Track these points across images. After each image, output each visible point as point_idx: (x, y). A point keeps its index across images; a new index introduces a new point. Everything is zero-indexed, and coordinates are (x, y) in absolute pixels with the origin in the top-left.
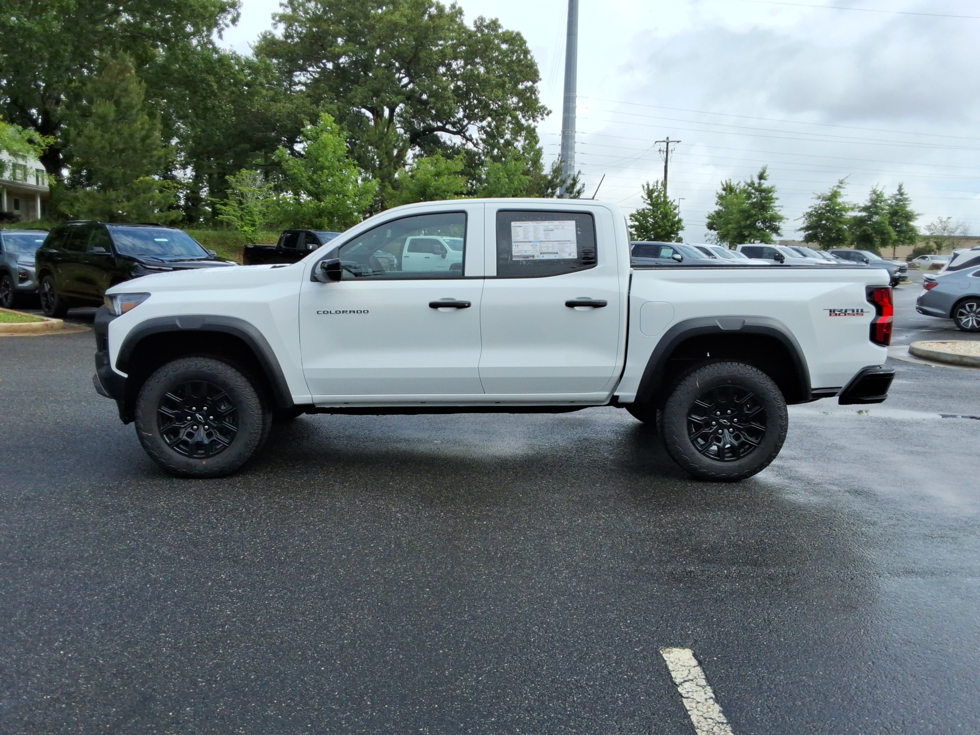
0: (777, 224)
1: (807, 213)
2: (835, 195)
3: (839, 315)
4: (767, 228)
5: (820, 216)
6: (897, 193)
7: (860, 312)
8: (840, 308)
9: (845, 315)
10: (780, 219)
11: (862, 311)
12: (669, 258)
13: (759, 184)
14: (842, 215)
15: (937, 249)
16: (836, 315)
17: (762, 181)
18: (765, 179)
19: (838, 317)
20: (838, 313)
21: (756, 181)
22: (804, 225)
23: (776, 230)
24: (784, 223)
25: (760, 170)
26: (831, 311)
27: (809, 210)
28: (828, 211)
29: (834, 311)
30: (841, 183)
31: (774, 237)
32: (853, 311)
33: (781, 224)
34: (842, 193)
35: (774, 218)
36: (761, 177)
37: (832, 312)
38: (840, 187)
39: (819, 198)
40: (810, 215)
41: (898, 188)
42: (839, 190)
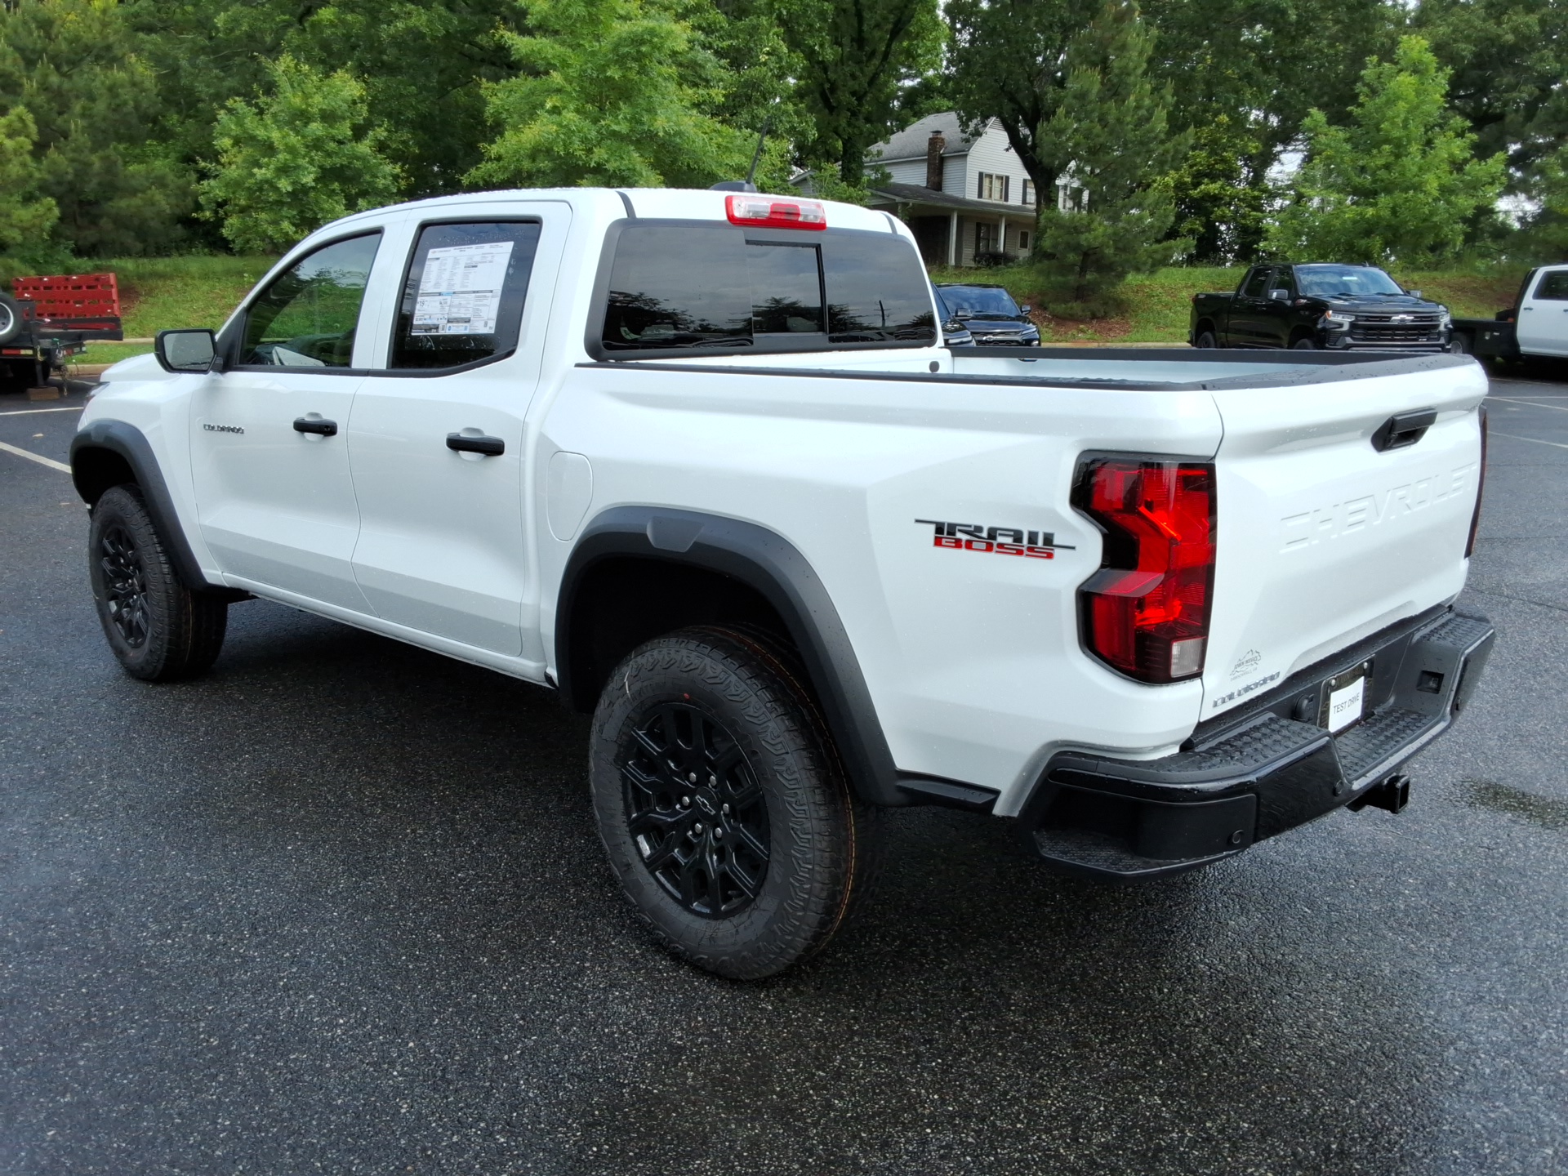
3: (969, 545)
7: (1041, 546)
8: (974, 521)
9: (989, 548)
11: (1048, 540)
16: (958, 544)
19: (963, 551)
20: (964, 537)
26: (939, 529)
29: (952, 530)
32: (1017, 537)
37: (945, 534)
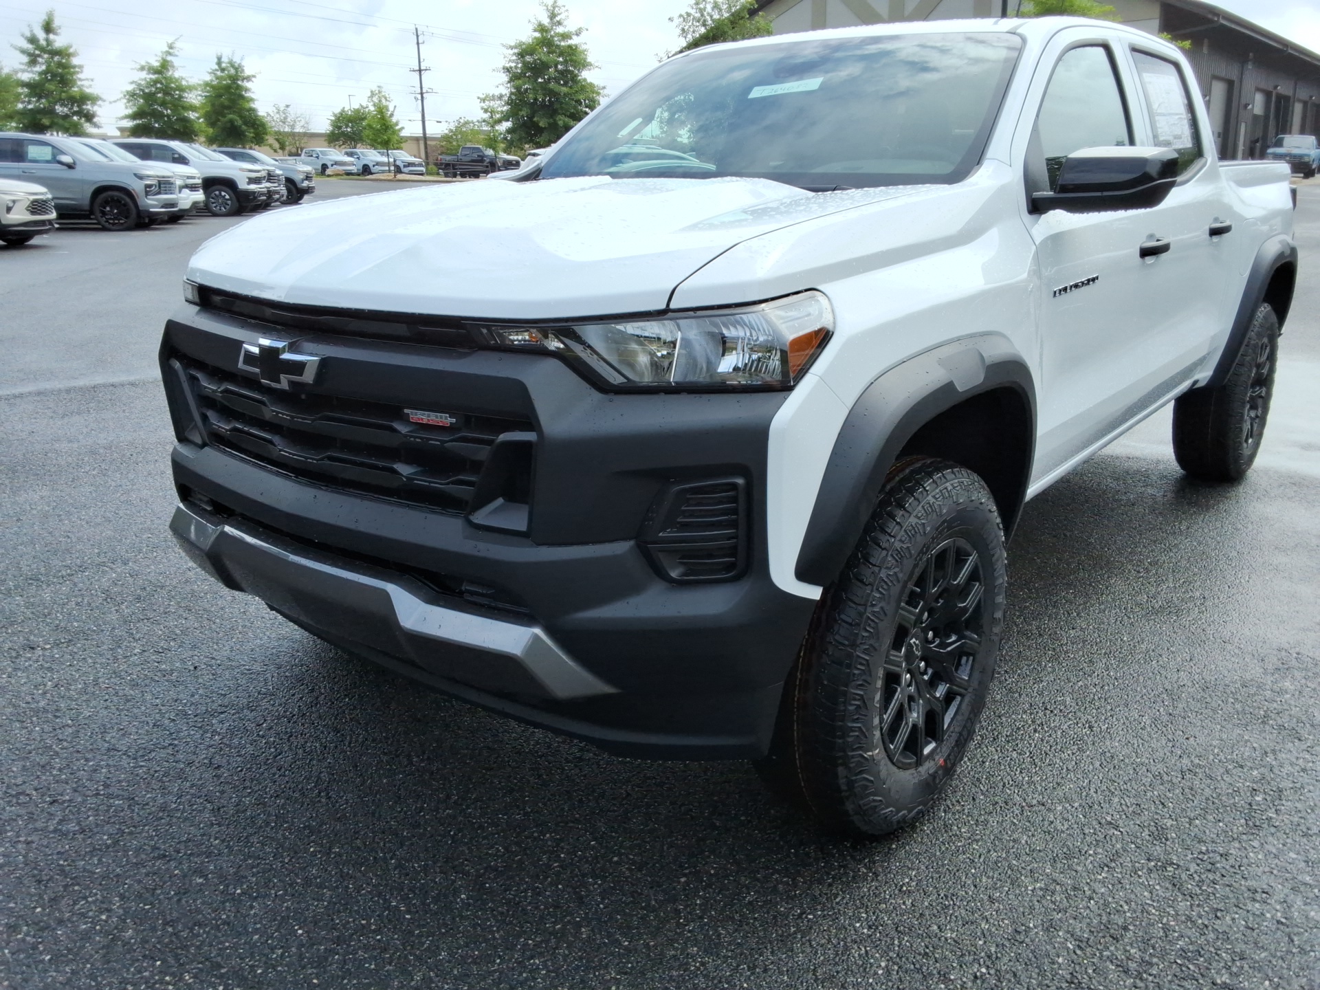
0: (89, 107)
1: (128, 92)
2: (165, 66)
4: (75, 113)
5: (149, 97)
6: (217, 67)
10: (94, 99)
12: (48, 162)
13: (47, 40)
14: (181, 97)
15: (280, 148)
17: (51, 36)
18: (56, 34)
21: (41, 35)
22: (130, 111)
23: (89, 117)
24: (100, 106)
25: (44, 17)
27: (130, 88)
28: (161, 90)
30: (171, 47)
31: (88, 128)
33: (96, 108)
34: (176, 64)
35: (84, 99)
36: (48, 28)
38: (170, 54)
39: (142, 68)
40: (132, 95)
41: (216, 60)
42: (169, 58)
